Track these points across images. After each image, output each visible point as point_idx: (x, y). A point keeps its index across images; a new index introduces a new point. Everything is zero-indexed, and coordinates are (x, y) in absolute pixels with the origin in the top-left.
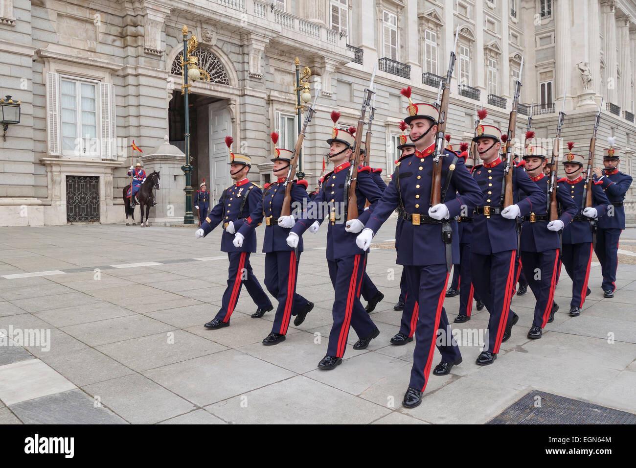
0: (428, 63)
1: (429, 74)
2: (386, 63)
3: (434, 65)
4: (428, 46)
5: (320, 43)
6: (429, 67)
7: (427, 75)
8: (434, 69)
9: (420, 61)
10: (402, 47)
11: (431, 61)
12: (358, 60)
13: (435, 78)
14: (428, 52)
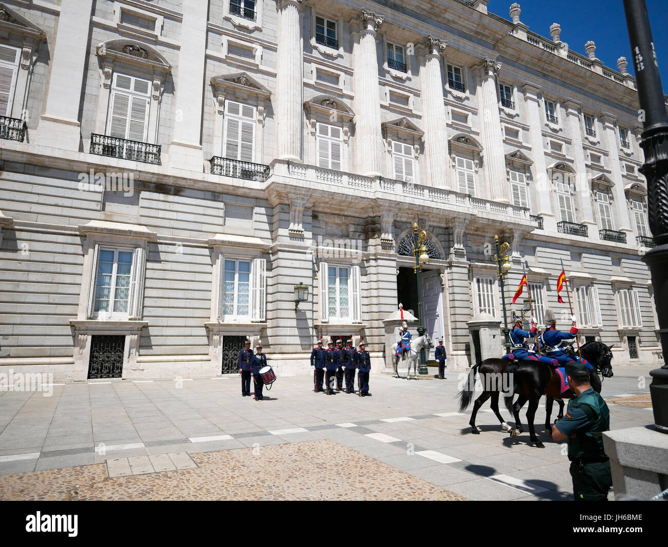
0: (603, 220)
1: (606, 230)
2: (564, 225)
3: (609, 221)
4: (601, 206)
5: (508, 218)
6: (604, 224)
7: (604, 232)
8: (610, 225)
9: (595, 219)
10: (576, 210)
11: (606, 218)
12: (540, 227)
13: (611, 233)
14: (602, 211)
